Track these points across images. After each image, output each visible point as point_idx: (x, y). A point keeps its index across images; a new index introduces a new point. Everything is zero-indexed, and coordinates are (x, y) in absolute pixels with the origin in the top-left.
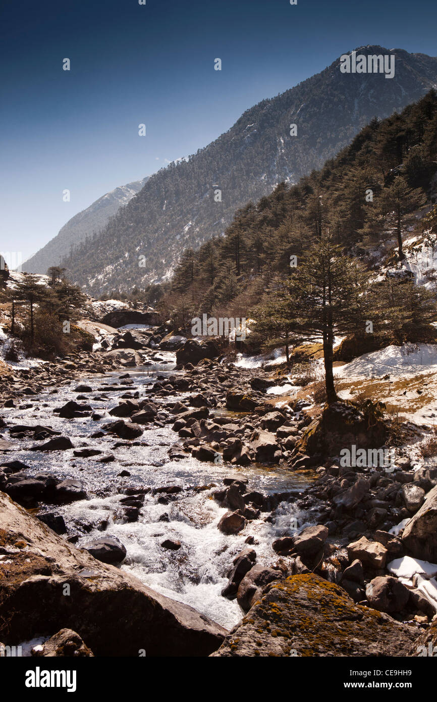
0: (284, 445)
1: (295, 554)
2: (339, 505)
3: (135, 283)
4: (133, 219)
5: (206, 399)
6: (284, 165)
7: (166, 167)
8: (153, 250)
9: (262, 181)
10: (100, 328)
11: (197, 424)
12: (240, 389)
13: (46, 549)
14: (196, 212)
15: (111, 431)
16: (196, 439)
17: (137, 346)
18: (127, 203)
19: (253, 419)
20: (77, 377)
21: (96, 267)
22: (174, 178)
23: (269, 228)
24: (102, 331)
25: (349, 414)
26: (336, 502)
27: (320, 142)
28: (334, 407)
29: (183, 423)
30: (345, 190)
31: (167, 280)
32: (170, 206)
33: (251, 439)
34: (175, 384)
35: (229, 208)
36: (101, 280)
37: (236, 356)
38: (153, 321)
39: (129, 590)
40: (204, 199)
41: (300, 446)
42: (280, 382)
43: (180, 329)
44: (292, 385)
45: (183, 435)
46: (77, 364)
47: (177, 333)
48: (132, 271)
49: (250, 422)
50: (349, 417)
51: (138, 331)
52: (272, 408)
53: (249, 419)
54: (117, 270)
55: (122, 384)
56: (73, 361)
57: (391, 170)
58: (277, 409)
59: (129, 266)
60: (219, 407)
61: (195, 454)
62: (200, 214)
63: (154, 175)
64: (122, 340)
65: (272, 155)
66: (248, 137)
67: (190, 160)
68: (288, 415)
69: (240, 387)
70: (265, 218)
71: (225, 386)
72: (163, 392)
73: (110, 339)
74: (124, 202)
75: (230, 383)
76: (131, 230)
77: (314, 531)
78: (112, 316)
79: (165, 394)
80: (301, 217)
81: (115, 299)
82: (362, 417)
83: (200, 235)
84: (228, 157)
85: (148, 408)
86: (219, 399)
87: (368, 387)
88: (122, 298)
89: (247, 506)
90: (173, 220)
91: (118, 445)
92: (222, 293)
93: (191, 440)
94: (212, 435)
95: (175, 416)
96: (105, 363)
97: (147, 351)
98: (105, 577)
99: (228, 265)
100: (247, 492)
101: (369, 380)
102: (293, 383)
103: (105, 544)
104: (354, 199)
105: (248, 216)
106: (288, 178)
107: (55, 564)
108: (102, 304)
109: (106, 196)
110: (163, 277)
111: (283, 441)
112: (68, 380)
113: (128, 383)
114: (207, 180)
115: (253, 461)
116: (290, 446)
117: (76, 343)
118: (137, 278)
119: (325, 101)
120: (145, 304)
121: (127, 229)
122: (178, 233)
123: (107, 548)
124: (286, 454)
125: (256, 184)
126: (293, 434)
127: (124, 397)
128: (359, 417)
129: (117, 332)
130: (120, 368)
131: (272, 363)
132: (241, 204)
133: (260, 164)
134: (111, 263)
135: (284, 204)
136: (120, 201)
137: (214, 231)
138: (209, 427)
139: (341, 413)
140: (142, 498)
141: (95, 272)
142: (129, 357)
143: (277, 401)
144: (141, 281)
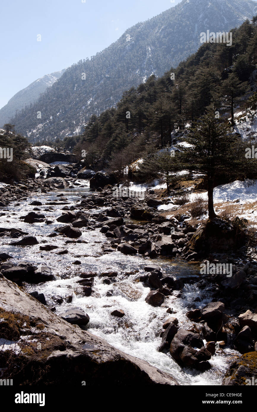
0: (178, 244)
1: (203, 321)
2: (227, 287)
3: (57, 136)
4: (55, 95)
5: (118, 211)
6: (151, 64)
7: (77, 63)
8: (68, 116)
9: (136, 74)
10: (38, 164)
11: (118, 229)
12: (140, 206)
13: (58, 329)
14: (95, 92)
15: (61, 232)
16: (119, 239)
17: (63, 175)
18: (52, 85)
19: (152, 226)
20: (29, 195)
21: (31, 125)
22: (82, 70)
23: (146, 103)
24: (40, 166)
25: (224, 226)
26: (224, 285)
27: (173, 51)
28: (214, 221)
29: (108, 228)
30: (197, 80)
31: (76, 134)
32: (79, 88)
33: (156, 240)
34: (96, 201)
35: (116, 90)
36: (35, 133)
37: (129, 184)
38: (72, 160)
39: (122, 360)
40: (100, 84)
41: (190, 245)
42: (166, 202)
43: (90, 165)
44: (174, 204)
45: (108, 235)
46: (27, 186)
47: (88, 168)
48: (54, 128)
49: (150, 228)
50: (224, 228)
51: (63, 166)
52: (164, 220)
53: (150, 226)
54: (45, 127)
55: (60, 200)
56: (25, 184)
57: (225, 69)
58: (167, 220)
59: (53, 125)
60: (126, 217)
61: (119, 249)
62: (98, 93)
63: (69, 68)
64: (53, 171)
65: (143, 58)
66: (129, 46)
67: (92, 59)
68: (175, 224)
69: (140, 204)
70: (143, 97)
71: (127, 203)
72: (88, 206)
73: (46, 170)
74: (50, 84)
75: (130, 202)
76: (54, 102)
77: (215, 306)
78: (46, 156)
79: (90, 208)
80: (168, 97)
81: (46, 145)
82: (232, 228)
83: (97, 107)
84: (115, 58)
85: (82, 217)
86: (126, 212)
87: (227, 207)
88: (50, 145)
89: (164, 287)
90: (80, 97)
91: (68, 242)
92: (117, 143)
93: (116, 239)
94: (129, 237)
95: (101, 223)
96: (45, 186)
97: (70, 179)
98: (104, 351)
99: (121, 125)
100: (163, 277)
101: (226, 202)
102: (174, 203)
103: (77, 314)
104: (203, 87)
105: (132, 95)
106: (153, 73)
107: (67, 340)
108: (38, 148)
109: (38, 80)
110: (74, 132)
111: (176, 241)
112: (25, 197)
113: (64, 200)
114: (102, 72)
115: (159, 255)
116: (181, 245)
117: (25, 172)
118: (57, 132)
119: (177, 25)
120: (64, 149)
121: (51, 102)
122: (84, 105)
123: (79, 317)
124: (179, 250)
125: (133, 76)
126: (183, 237)
127: (64, 209)
128: (230, 228)
129: (50, 166)
130: (55, 190)
131: (153, 189)
132: (123, 88)
133: (136, 63)
134: (41, 122)
135: (155, 89)
136: (47, 83)
137: (106, 104)
138: (127, 231)
139: (218, 225)
140: (92, 280)
141: (31, 128)
142: (60, 182)
143: (167, 215)
144: (60, 134)
